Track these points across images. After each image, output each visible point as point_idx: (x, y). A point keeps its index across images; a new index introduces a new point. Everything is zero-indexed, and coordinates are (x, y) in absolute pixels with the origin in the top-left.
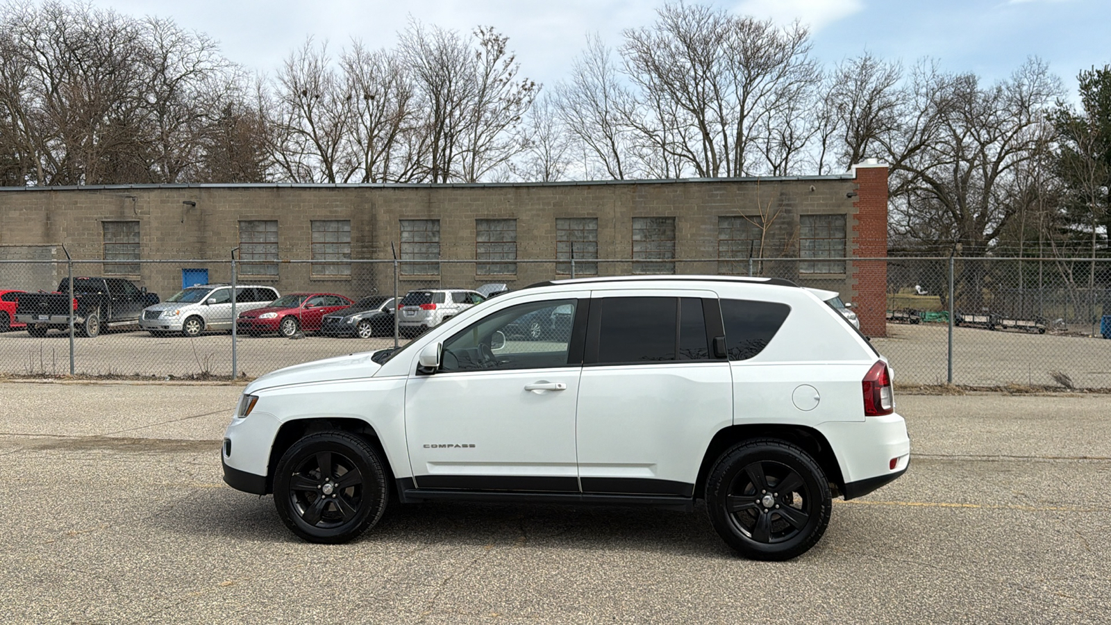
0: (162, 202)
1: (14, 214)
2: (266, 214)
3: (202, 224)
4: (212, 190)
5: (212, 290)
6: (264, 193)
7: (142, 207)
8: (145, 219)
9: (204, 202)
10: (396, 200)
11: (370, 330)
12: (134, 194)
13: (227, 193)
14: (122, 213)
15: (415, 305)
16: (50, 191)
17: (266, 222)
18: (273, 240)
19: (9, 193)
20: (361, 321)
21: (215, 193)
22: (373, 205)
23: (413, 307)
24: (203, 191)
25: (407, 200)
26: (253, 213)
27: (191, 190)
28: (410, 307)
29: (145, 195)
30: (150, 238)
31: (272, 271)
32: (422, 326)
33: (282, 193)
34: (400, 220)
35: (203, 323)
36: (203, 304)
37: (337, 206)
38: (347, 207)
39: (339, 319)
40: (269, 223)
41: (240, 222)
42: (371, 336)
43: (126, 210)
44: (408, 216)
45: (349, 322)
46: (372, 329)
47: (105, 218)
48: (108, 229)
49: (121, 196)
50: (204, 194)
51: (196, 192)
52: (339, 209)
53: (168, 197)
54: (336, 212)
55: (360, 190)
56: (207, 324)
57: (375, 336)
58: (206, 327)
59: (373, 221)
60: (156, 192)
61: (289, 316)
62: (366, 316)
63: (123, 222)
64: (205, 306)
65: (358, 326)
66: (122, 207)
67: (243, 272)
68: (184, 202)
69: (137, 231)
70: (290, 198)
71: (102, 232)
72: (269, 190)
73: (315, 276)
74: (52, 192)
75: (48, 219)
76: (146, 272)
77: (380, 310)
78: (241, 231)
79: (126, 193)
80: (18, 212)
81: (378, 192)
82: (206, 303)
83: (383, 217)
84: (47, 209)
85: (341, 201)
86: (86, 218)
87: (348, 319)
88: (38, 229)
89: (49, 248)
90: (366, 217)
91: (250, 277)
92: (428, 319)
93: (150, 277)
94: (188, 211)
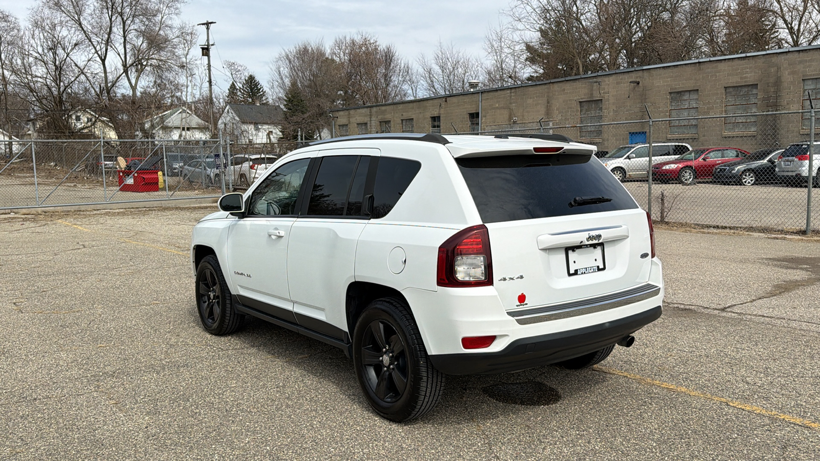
0: (618, 83)
1: (530, 101)
2: (690, 85)
3: (643, 98)
4: (651, 71)
5: (634, 147)
6: (688, 69)
7: (604, 89)
8: (606, 98)
9: (646, 80)
10: (800, 62)
11: (754, 178)
12: (599, 79)
13: (662, 71)
14: (592, 94)
15: (793, 156)
16: (550, 83)
17: (690, 91)
18: (695, 105)
19: (528, 87)
20: (745, 170)
21: (653, 72)
22: (779, 68)
23: (790, 158)
24: (645, 72)
25: (810, 61)
26: (680, 85)
27: (636, 72)
28: (787, 158)
29: (606, 79)
30: (608, 111)
31: (694, 131)
32: (796, 175)
33: (702, 66)
34: (803, 80)
35: (625, 172)
36: (625, 159)
37: (747, 73)
38: (755, 73)
39: (725, 170)
40: (692, 93)
41: (670, 93)
42: (752, 185)
43: (594, 92)
44: (811, 75)
45: (733, 172)
46: (755, 178)
47: (581, 99)
48: (583, 107)
49: (591, 82)
50: (646, 74)
51: (640, 73)
52: (749, 75)
53: (622, 79)
54: (746, 77)
55: (767, 56)
56: (627, 173)
57: (757, 184)
58: (627, 176)
59: (778, 83)
60: (614, 77)
61: (687, 166)
62: (749, 167)
63: (592, 101)
64: (628, 160)
65: (741, 175)
66: (592, 90)
67: (672, 133)
68: (630, 82)
69: (601, 107)
70: (709, 70)
71: (579, 109)
72: (693, 65)
73: (726, 133)
74: (551, 84)
75: (548, 102)
76: (605, 136)
77: (765, 161)
78: (672, 99)
79: (595, 80)
80: (532, 100)
81: (783, 57)
82: (629, 158)
83: (787, 77)
84: (548, 96)
85: (750, 68)
86: (570, 100)
87: (734, 170)
88: (542, 110)
89: (548, 122)
90: (772, 80)
91: (676, 136)
92: (804, 168)
93: (608, 140)
94: (634, 88)
